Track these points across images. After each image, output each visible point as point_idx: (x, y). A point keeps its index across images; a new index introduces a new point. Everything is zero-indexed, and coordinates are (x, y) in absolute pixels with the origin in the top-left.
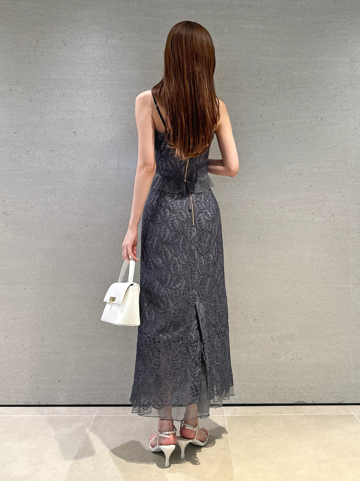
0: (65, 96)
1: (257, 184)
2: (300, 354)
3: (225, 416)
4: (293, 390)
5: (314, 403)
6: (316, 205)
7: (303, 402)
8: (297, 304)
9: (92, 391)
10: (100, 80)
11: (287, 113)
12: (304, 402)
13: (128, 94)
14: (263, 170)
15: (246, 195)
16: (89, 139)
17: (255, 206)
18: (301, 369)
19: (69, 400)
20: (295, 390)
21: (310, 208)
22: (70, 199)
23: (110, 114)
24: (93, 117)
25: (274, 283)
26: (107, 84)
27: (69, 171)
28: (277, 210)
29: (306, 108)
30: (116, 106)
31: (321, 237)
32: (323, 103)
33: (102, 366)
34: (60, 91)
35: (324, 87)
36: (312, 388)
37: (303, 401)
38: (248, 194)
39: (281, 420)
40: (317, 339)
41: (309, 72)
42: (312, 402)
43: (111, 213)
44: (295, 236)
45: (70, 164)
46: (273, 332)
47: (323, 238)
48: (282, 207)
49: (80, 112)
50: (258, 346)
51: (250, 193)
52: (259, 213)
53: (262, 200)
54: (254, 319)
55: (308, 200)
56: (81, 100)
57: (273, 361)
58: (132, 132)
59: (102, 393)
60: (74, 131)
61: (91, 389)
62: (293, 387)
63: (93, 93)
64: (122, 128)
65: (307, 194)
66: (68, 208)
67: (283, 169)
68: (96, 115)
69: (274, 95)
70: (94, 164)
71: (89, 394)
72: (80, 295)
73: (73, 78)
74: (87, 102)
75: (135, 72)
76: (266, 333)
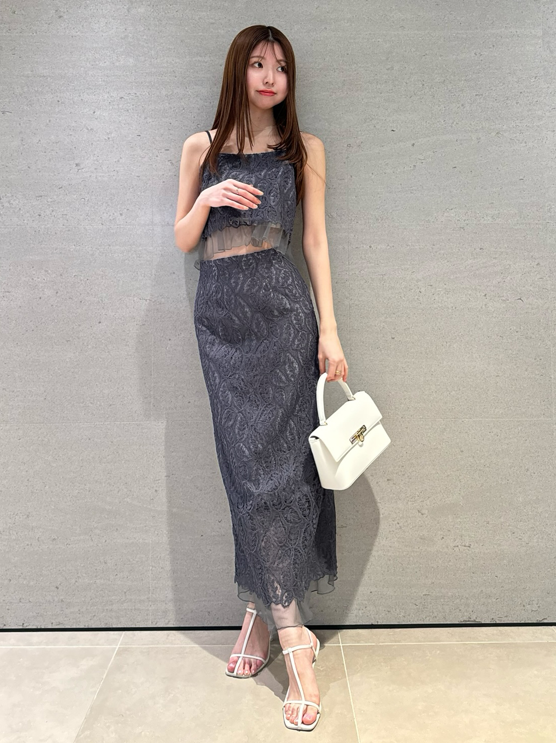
0: (62, 103)
1: (388, 247)
2: (468, 537)
3: (340, 646)
4: (458, 601)
5: (494, 622)
6: (490, 280)
7: (475, 621)
8: (462, 451)
9: (112, 604)
10: (120, 76)
11: (438, 124)
12: (477, 620)
13: (166, 98)
14: (399, 221)
15: (369, 265)
16: (102, 175)
17: (385, 284)
18: (470, 564)
19: (74, 621)
20: (460, 600)
21: (480, 286)
22: (71, 277)
23: (137, 132)
24: (109, 138)
25: (421, 417)
26: (132, 82)
27: (69, 230)
28: (423, 290)
29: (469, 115)
30: (145, 118)
31: (501, 336)
32: (499, 106)
33: (129, 560)
34: (52, 96)
35: (500, 78)
36: (490, 596)
37: (475, 618)
38: (373, 265)
39: (438, 652)
40: (497, 511)
41: (473, 55)
42: (490, 620)
43: (140, 299)
44: (456, 334)
45: (70, 218)
46: (420, 500)
47: (504, 337)
48: (431, 286)
49: (86, 131)
50: (395, 525)
51: (376, 262)
52: (393, 296)
53: (398, 274)
54: (388, 478)
55: (477, 272)
56: (88, 110)
57: (422, 550)
58: (173, 162)
59: (130, 608)
60: (77, 162)
61: (111, 601)
62: (457, 594)
63: (108, 97)
64: (157, 156)
65: (475, 263)
66: (67, 292)
67: (433, 220)
68: (113, 135)
69: (415, 94)
70: (111, 218)
71: (107, 610)
72: (89, 439)
73: (74, 73)
74: (98, 113)
75: (177, 60)
76: (410, 503)
